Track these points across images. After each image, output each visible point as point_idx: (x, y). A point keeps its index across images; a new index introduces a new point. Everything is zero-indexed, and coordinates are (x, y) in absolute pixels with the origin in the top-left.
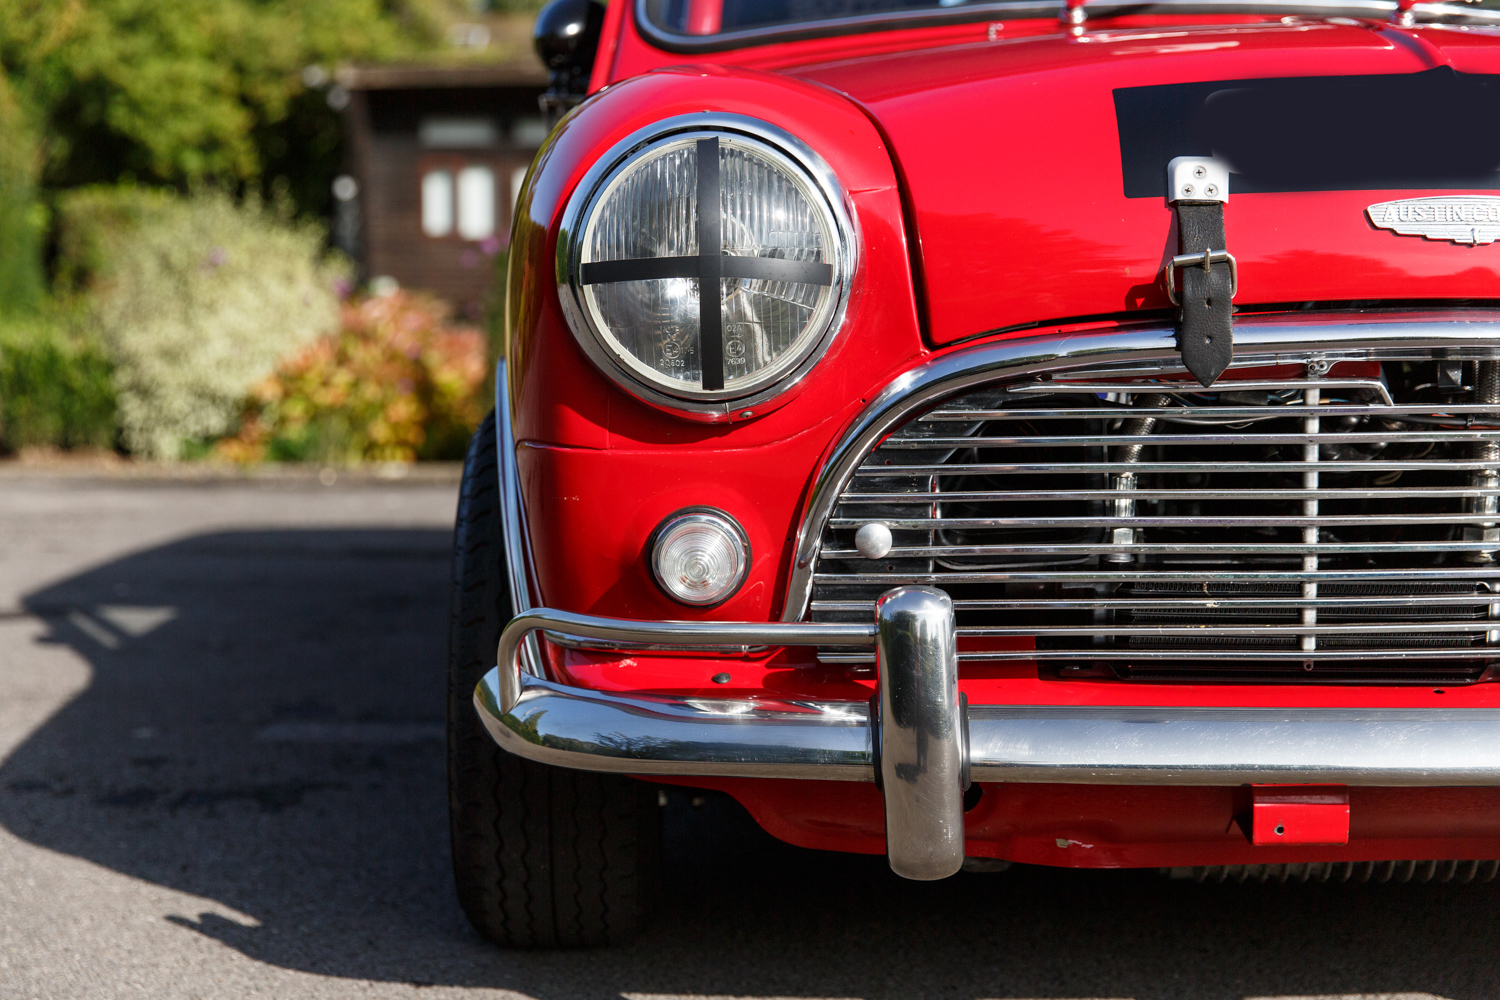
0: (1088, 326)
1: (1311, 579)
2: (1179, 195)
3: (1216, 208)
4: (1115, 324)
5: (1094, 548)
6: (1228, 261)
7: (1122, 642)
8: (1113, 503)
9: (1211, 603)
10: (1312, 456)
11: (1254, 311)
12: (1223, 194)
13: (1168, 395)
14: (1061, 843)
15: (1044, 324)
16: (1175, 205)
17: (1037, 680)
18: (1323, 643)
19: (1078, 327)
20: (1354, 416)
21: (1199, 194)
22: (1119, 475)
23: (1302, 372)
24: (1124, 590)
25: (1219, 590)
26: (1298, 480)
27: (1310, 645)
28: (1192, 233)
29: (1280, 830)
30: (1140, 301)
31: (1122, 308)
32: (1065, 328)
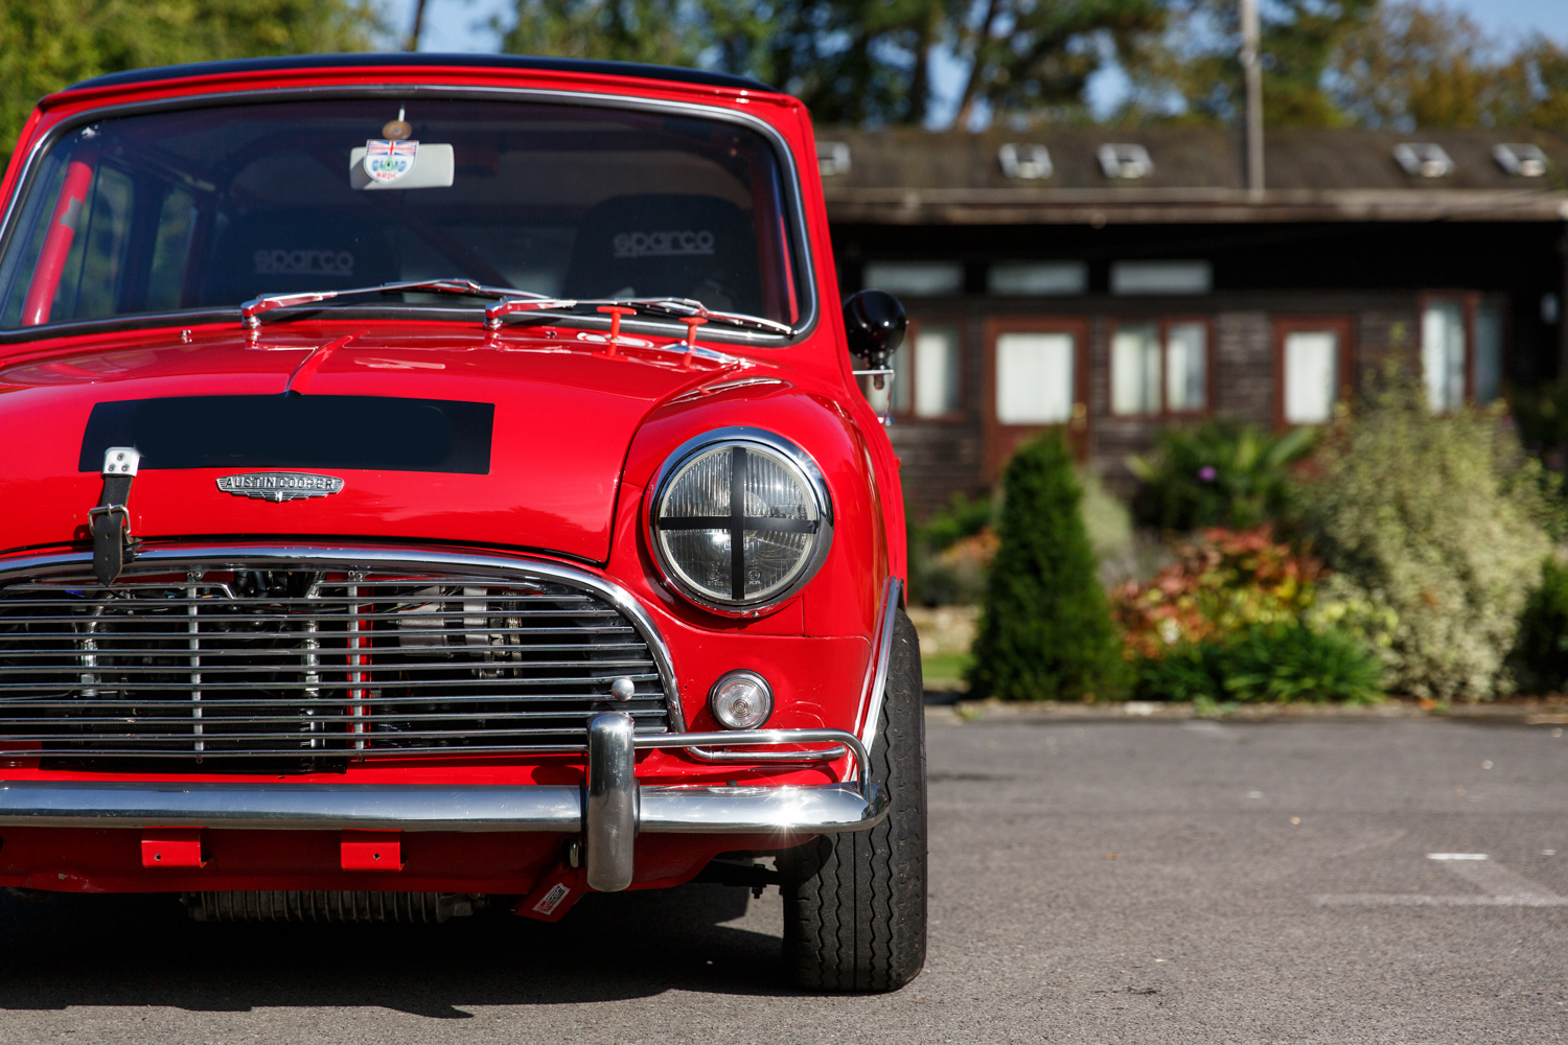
0: (54, 549)
1: (196, 705)
2: (106, 471)
3: (126, 479)
4: (69, 548)
5: (72, 686)
6: (123, 512)
7: (88, 745)
8: (80, 658)
9: (130, 720)
10: (194, 629)
11: (152, 541)
12: (133, 471)
13: (110, 592)
14: (61, 876)
15: (29, 548)
16: (105, 476)
17: (37, 770)
18: (209, 745)
19: (48, 550)
20: (235, 605)
21: (118, 471)
22: (82, 641)
23: (183, 578)
24: (87, 712)
25: (142, 712)
26: (185, 644)
27: (200, 747)
28: (111, 492)
29: (158, 857)
30: (82, 535)
31: (72, 539)
32: (41, 551)
